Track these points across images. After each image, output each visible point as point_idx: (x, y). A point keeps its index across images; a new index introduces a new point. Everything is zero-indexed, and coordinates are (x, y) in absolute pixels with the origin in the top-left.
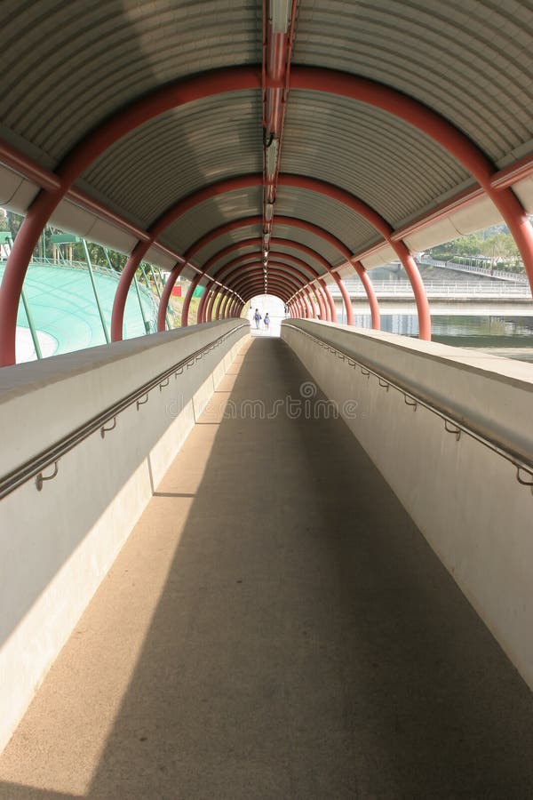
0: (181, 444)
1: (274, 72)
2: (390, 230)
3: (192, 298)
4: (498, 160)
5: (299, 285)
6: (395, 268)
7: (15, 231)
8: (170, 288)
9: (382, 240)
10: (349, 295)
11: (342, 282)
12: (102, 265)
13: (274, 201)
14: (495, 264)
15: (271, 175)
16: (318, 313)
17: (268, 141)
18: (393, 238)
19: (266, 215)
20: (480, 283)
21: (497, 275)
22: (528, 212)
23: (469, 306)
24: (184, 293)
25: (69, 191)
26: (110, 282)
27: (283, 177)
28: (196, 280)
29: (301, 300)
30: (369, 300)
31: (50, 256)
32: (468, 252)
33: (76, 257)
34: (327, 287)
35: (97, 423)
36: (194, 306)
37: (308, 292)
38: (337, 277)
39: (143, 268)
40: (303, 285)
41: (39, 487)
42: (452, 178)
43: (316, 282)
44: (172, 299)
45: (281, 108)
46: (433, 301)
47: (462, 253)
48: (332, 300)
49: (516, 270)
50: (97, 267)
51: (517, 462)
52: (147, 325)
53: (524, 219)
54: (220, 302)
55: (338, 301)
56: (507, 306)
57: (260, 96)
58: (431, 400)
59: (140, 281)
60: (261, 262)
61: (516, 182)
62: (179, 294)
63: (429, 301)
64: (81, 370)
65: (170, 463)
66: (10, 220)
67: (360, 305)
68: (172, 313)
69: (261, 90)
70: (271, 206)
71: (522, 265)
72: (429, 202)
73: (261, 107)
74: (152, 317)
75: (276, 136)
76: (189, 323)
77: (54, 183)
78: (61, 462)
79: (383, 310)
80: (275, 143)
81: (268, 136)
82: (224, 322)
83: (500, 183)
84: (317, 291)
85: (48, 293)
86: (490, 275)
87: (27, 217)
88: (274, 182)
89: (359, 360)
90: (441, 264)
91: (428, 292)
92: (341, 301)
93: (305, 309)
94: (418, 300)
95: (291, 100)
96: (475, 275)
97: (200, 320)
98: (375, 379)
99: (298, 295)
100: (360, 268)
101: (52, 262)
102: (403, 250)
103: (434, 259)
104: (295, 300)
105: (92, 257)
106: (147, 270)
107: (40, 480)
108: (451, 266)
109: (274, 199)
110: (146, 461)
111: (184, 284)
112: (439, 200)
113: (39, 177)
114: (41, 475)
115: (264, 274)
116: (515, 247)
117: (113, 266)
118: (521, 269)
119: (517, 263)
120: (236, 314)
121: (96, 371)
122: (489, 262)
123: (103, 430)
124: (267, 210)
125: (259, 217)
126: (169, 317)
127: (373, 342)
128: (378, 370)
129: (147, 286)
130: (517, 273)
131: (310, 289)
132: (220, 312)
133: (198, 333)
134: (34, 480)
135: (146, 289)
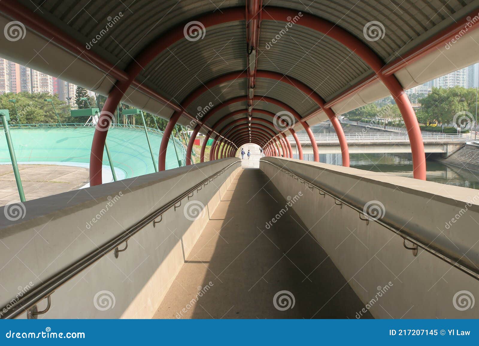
0: (201, 232)
1: (253, 10)
2: (323, 102)
3: (206, 147)
4: (386, 58)
5: (270, 137)
6: (327, 126)
7: (101, 108)
8: (193, 140)
9: (319, 108)
10: (300, 142)
11: (296, 134)
12: (153, 127)
13: (254, 87)
14: (387, 122)
15: (252, 72)
16: (282, 153)
17: (250, 51)
18: (325, 107)
19: (250, 95)
20: (378, 134)
21: (388, 129)
22: (405, 89)
23: (372, 147)
24: (201, 144)
25: (134, 82)
26: (157, 137)
27: (259, 72)
28: (208, 135)
29: (271, 146)
30: (312, 145)
31: (122, 122)
32: (370, 115)
33: (137, 123)
34: (287, 138)
35: (151, 218)
36: (208, 151)
37: (275, 141)
38: (293, 131)
39: (177, 129)
40: (272, 137)
41: (117, 256)
42: (359, 70)
43: (280, 135)
44: (194, 147)
45: (257, 31)
46: (351, 145)
47: (367, 116)
48: (290, 145)
49: (399, 126)
50: (150, 129)
51: (404, 235)
52: (180, 162)
53: (402, 93)
54: (223, 148)
55: (293, 146)
56: (395, 147)
57: (245, 25)
58: (350, 201)
59: (175, 136)
60: (247, 124)
61: (396, 71)
62: (198, 144)
63: (348, 145)
64: (141, 187)
65: (195, 242)
66: (98, 102)
67: (307, 149)
68: (194, 155)
69: (245, 21)
70: (253, 89)
71: (403, 122)
72: (346, 85)
73: (245, 32)
74: (183, 158)
75: (254, 48)
76: (205, 161)
77: (124, 77)
78: (130, 241)
79: (321, 151)
80: (254, 52)
81: (250, 48)
82: (226, 160)
83: (388, 72)
84: (281, 140)
85: (120, 144)
86: (384, 129)
87: (109, 97)
88: (254, 76)
89: (307, 179)
90: (355, 123)
91: (348, 139)
92: (296, 146)
93: (274, 151)
94: (341, 145)
95: (263, 26)
96: (375, 129)
97: (211, 159)
98: (317, 191)
99: (269, 143)
100: (306, 125)
101: (123, 126)
102: (331, 114)
103: (350, 120)
104: (268, 146)
105: (146, 122)
106: (180, 130)
107: (117, 252)
108: (360, 124)
109: (254, 85)
110: (180, 241)
111: (201, 137)
112: (352, 83)
113: (116, 73)
114: (117, 248)
115: (249, 131)
116: (399, 112)
117: (159, 128)
118: (402, 125)
119: (400, 121)
120: (233, 155)
121: (150, 187)
122: (383, 121)
123: (154, 223)
124: (250, 92)
125: (246, 97)
126: (193, 157)
127: (315, 169)
128: (318, 185)
129: (180, 140)
130: (400, 127)
131: (276, 139)
132: (223, 154)
133: (210, 166)
134: (113, 251)
135: (178, 141)
